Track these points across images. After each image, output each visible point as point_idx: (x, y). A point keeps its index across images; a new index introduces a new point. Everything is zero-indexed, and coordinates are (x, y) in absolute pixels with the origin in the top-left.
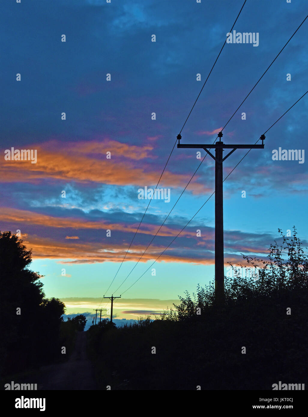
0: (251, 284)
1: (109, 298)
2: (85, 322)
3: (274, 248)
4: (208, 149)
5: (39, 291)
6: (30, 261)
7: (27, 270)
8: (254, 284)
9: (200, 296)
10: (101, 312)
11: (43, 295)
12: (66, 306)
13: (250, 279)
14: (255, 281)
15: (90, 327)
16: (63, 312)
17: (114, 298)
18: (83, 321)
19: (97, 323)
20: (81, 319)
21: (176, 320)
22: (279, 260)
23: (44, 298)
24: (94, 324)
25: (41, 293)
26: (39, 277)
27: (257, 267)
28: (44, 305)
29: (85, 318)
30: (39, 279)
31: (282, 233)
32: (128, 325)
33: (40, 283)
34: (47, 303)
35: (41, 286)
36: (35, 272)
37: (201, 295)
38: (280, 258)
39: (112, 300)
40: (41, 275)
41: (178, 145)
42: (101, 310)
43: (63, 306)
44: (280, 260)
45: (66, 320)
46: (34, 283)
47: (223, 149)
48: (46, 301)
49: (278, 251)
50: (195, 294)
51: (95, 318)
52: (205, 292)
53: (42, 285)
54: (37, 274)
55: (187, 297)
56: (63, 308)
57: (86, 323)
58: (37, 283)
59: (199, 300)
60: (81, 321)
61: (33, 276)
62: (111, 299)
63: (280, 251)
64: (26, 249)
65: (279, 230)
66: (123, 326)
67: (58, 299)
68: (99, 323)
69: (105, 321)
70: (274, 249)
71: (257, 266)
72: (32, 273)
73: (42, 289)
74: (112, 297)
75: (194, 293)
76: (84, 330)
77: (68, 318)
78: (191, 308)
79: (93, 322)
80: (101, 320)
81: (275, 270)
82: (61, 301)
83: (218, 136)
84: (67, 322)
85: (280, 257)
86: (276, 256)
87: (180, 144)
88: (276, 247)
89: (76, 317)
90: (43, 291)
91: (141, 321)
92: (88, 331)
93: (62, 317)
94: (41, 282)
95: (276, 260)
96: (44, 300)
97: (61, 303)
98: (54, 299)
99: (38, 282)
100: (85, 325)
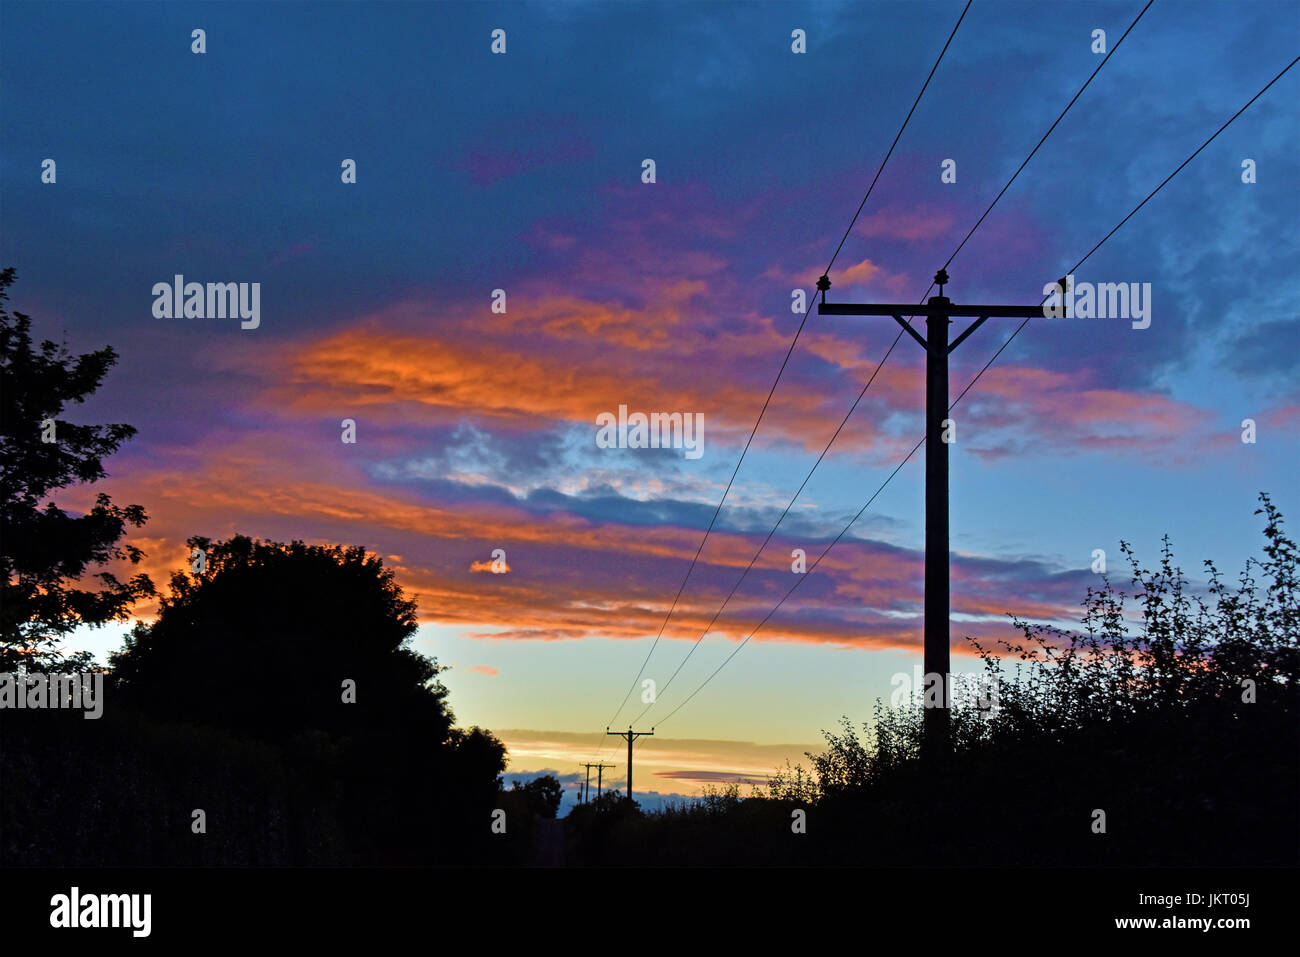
0: (1032, 698)
1: (622, 734)
2: (559, 795)
3: (1100, 599)
4: (906, 318)
5: (440, 708)
6: (412, 628)
7: (407, 652)
8: (1038, 699)
9: (881, 734)
10: (600, 770)
11: (449, 719)
12: (509, 751)
13: (1027, 685)
14: (1042, 690)
15: (571, 809)
16: (502, 766)
17: (634, 736)
18: (553, 793)
19: (590, 799)
20: (546, 786)
21: (813, 796)
22: (1114, 630)
23: (452, 727)
24: (584, 801)
25: (445, 714)
26: (436, 672)
27: (1050, 651)
28: (454, 744)
29: (559, 786)
30: (437, 677)
31: (1130, 553)
32: (676, 807)
33: (439, 687)
34: (460, 740)
35: (443, 695)
36: (426, 657)
37: (886, 729)
38: (1117, 627)
39: (630, 742)
40: (441, 665)
41: (820, 305)
42: (600, 766)
43: (501, 750)
44: (1118, 631)
45: (508, 787)
46: (427, 686)
47: (950, 318)
48: (457, 734)
49: (1112, 606)
50: (868, 726)
51: (585, 786)
52: (897, 721)
53: (444, 693)
54: (432, 662)
55: (847, 733)
56: (502, 756)
57: (562, 799)
58: (432, 687)
59: (881, 743)
60: (548, 793)
61: (422, 668)
62: (627, 736)
63: (1119, 606)
64: (403, 596)
65: (1123, 545)
66: (664, 810)
67: (487, 732)
68: (594, 799)
69: (610, 795)
70: (1102, 602)
71: (1052, 647)
72: (421, 657)
73: (445, 703)
74: (630, 734)
75: (866, 724)
76: (555, 816)
77: (515, 783)
78: (858, 764)
79: (580, 796)
80: (602, 793)
81: (1104, 658)
82: (495, 736)
83: (936, 282)
84: (512, 792)
85: (1118, 622)
86: (1108, 621)
87: (827, 302)
88: (1108, 594)
89: (536, 782)
90: (448, 707)
91: (713, 797)
92: (566, 818)
93: (501, 778)
94: (442, 683)
95: (1107, 631)
96: (453, 731)
97: (497, 741)
98: (476, 731)
99: (435, 684)
100: (558, 802)
